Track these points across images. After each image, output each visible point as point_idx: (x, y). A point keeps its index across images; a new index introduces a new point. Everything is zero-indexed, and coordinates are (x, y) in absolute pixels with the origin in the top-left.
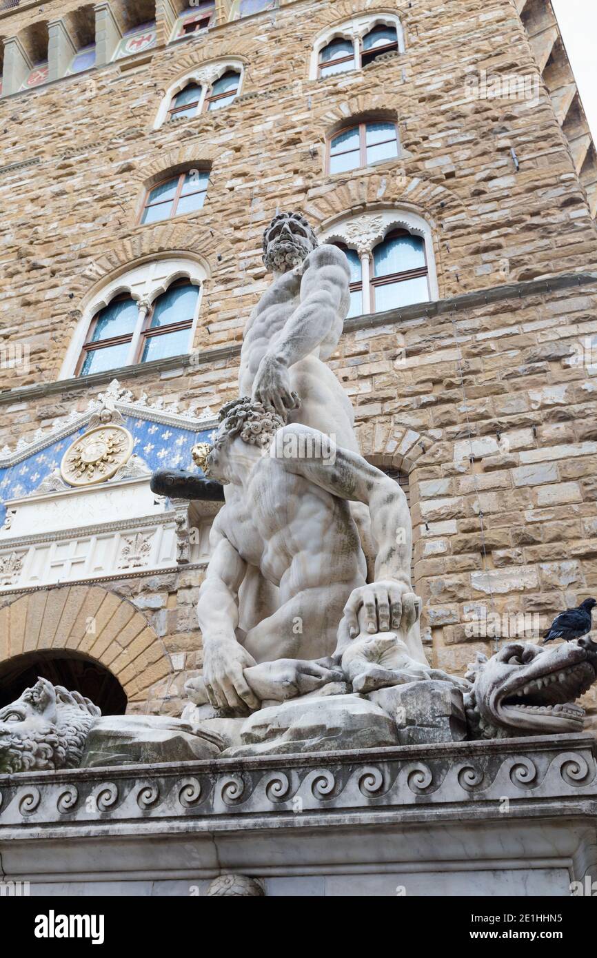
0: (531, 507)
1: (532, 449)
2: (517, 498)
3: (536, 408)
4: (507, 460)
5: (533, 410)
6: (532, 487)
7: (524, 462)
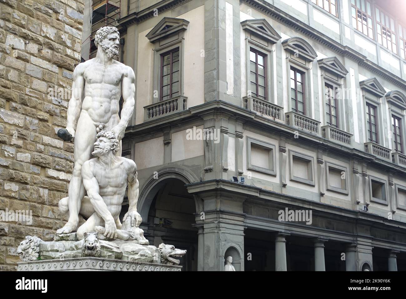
0: (29, 87)
1: (36, 57)
2: (25, 79)
3: (43, 35)
4: (27, 58)
5: (41, 35)
6: (31, 76)
7: (32, 62)
